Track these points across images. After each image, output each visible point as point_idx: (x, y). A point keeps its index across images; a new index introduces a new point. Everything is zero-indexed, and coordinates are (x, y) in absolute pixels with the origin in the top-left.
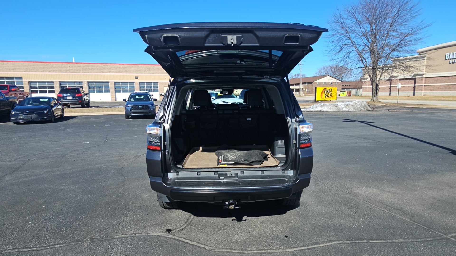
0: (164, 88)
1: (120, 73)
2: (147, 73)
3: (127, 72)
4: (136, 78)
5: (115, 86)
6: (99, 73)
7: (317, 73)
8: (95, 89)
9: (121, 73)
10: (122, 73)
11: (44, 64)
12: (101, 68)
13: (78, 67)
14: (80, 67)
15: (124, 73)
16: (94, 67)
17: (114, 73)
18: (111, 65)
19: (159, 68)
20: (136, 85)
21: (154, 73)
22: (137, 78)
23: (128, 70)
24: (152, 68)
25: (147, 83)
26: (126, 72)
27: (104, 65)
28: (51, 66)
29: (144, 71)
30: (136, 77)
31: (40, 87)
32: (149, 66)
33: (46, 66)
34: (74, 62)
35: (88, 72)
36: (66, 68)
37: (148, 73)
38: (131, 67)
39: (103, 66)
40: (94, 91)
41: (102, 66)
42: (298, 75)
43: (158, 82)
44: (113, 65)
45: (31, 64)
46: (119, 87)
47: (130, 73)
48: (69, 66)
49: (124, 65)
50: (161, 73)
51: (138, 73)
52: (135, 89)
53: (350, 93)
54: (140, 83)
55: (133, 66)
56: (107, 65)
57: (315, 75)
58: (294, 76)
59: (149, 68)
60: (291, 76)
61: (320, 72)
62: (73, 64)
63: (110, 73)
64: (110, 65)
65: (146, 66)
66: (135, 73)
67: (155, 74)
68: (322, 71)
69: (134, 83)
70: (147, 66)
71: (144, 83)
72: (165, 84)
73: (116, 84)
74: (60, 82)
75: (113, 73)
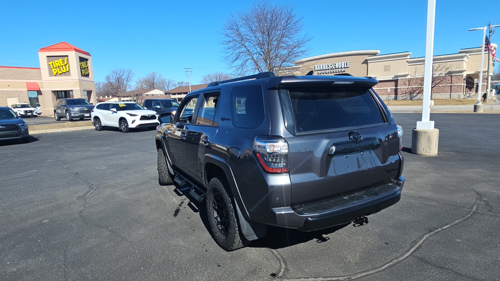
0: (6, 100)
7: (203, 81)
42: (182, 83)
57: (201, 83)
58: (177, 84)
60: (174, 84)
61: (206, 79)
72: (8, 94)
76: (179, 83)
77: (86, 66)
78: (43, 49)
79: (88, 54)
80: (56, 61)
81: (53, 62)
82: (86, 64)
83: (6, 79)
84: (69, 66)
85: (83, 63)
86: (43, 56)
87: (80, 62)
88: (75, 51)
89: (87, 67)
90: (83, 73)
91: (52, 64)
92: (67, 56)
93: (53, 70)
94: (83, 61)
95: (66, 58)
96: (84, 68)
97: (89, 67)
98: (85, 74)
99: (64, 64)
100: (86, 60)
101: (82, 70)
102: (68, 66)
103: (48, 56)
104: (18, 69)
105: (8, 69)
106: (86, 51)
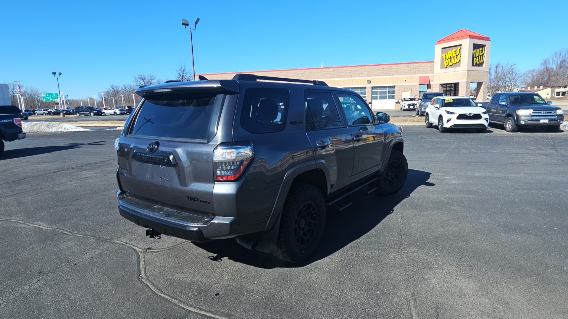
0: (402, 94)
1: (350, 77)
2: (382, 75)
3: (359, 76)
4: (368, 82)
6: (329, 78)
9: (352, 77)
10: (353, 77)
11: (280, 73)
12: (331, 73)
13: (309, 73)
14: (311, 73)
15: (355, 77)
16: (324, 73)
17: (344, 77)
18: (342, 69)
19: (397, 68)
20: (367, 90)
21: (390, 75)
22: (369, 82)
23: (360, 73)
24: (389, 68)
25: (381, 87)
26: (357, 76)
27: (334, 69)
28: (286, 74)
29: (378, 73)
30: (368, 81)
32: (385, 66)
33: (282, 74)
35: (318, 78)
36: (298, 75)
37: (383, 75)
38: (364, 69)
39: (334, 70)
41: (332, 70)
43: (394, 87)
44: (343, 68)
47: (361, 77)
48: (301, 72)
49: (356, 67)
50: (400, 75)
51: (371, 76)
52: (366, 96)
54: (373, 88)
55: (366, 68)
56: (337, 69)
59: (385, 68)
63: (340, 78)
64: (340, 68)
65: (381, 66)
66: (367, 76)
67: (392, 75)
69: (365, 88)
70: (383, 66)
71: (377, 87)
72: (404, 88)
75: (343, 77)
77: (481, 54)
78: (440, 42)
79: (487, 39)
80: (449, 53)
81: (447, 53)
82: (481, 52)
83: (405, 74)
84: (460, 56)
85: (478, 50)
86: (438, 48)
87: (474, 50)
88: (470, 38)
89: (482, 55)
90: (475, 62)
91: (445, 56)
92: (461, 45)
93: (445, 62)
94: (478, 48)
95: (459, 48)
96: (478, 57)
97: (485, 55)
98: (478, 63)
99: (456, 55)
100: (483, 46)
101: (475, 59)
102: (459, 55)
103: (443, 48)
104: (415, 64)
105: (408, 65)
106: (485, 36)
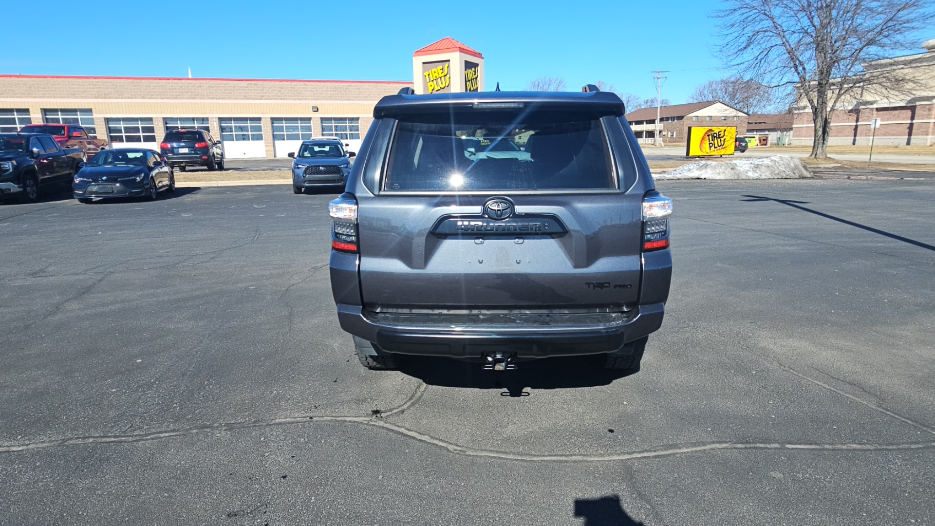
1: (281, 99)
2: (336, 99)
3: (297, 98)
4: (314, 110)
5: (273, 127)
6: (241, 99)
7: (695, 97)
8: (234, 133)
9: (284, 99)
10: (287, 99)
11: (133, 82)
12: (243, 90)
13: (198, 87)
14: (202, 88)
15: (289, 99)
16: (229, 88)
17: (270, 99)
18: (264, 83)
19: (359, 89)
20: (313, 124)
21: (349, 100)
22: (316, 110)
23: (299, 93)
24: (346, 89)
25: (336, 119)
26: (294, 98)
27: (249, 82)
28: (147, 86)
29: (330, 95)
30: (313, 107)
31: (127, 130)
32: (339, 84)
33: (136, 86)
34: (190, 77)
35: (218, 97)
36: (174, 90)
37: (339, 100)
38: (304, 86)
39: (248, 84)
40: (231, 138)
41: (246, 85)
42: (652, 101)
43: (358, 119)
44: (267, 82)
45: (107, 82)
46: (281, 129)
47: (301, 100)
48: (181, 85)
49: (289, 83)
50: (364, 100)
51: (317, 99)
52: (312, 133)
53: (764, 140)
54: (323, 119)
55: (308, 85)
56: (255, 82)
57: (691, 101)
58: (643, 103)
59: (340, 88)
60: (637, 104)
61: (701, 94)
62: (189, 81)
63: (261, 99)
64: (260, 82)
65: (334, 84)
66: (311, 99)
67: (353, 100)
68: (706, 92)
69: (309, 119)
70: (337, 84)
71: (330, 119)
73: (274, 122)
74: (164, 119)
75: (267, 99)
76: (647, 102)
77: (474, 77)
78: (419, 53)
79: (479, 55)
80: (433, 70)
81: (430, 71)
82: (474, 73)
83: (372, 100)
84: (450, 78)
85: (470, 70)
86: (418, 61)
87: (466, 70)
88: (461, 51)
89: (476, 78)
90: (468, 88)
91: (429, 75)
92: (449, 61)
93: (429, 84)
94: (470, 68)
95: (446, 65)
96: (471, 80)
97: (479, 78)
98: (472, 89)
99: (443, 75)
100: (476, 65)
101: (468, 83)
102: (448, 76)
103: (424, 63)
104: (386, 85)
105: (376, 85)
106: (477, 51)
